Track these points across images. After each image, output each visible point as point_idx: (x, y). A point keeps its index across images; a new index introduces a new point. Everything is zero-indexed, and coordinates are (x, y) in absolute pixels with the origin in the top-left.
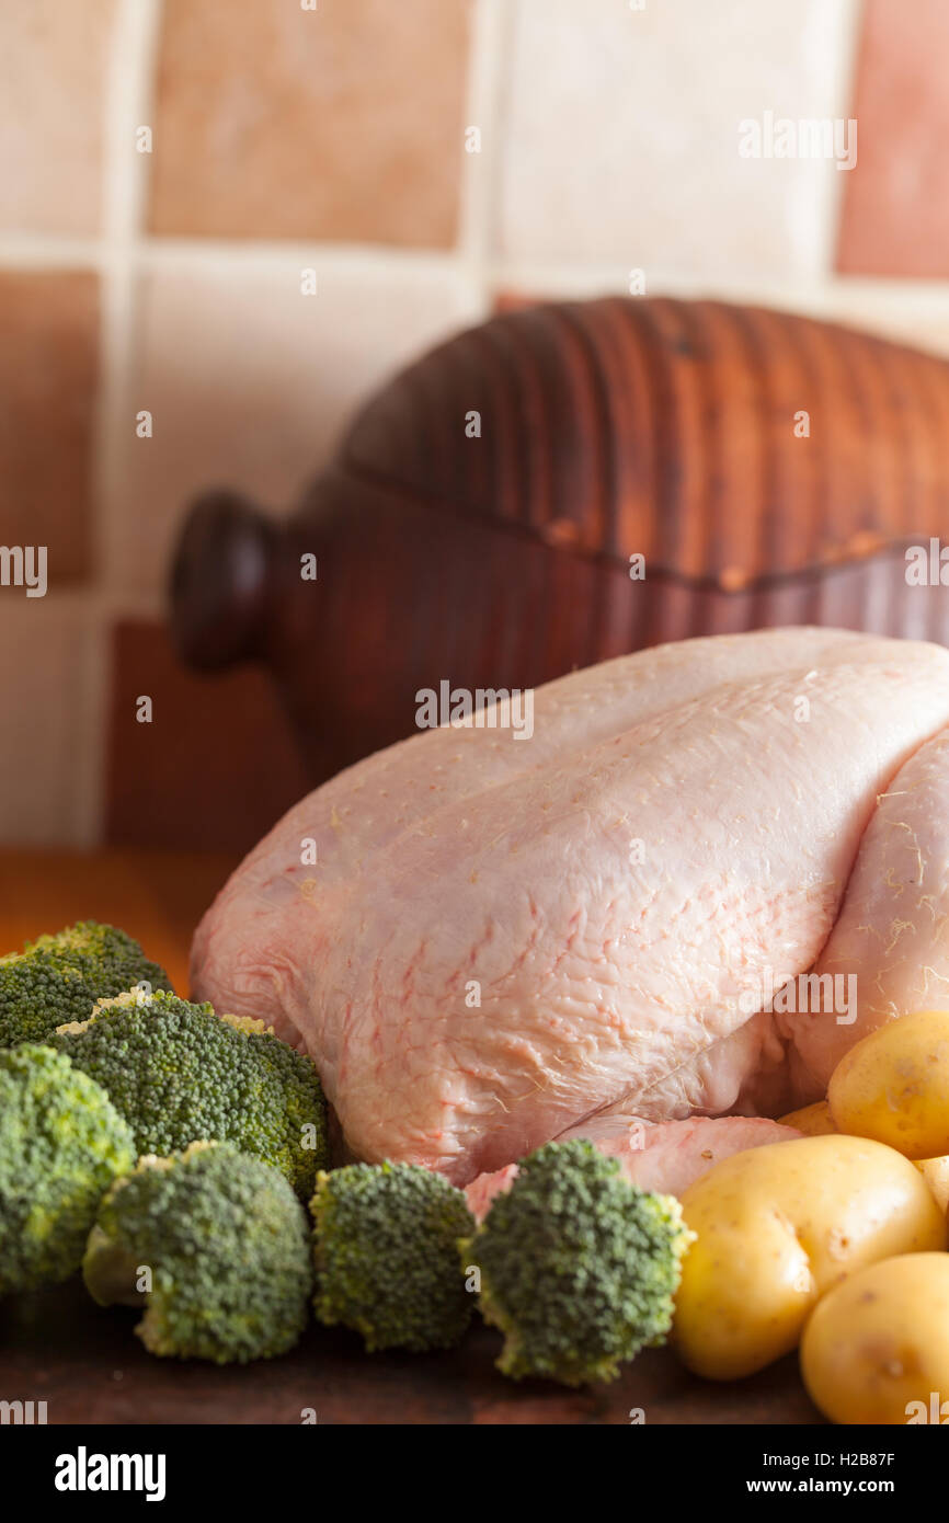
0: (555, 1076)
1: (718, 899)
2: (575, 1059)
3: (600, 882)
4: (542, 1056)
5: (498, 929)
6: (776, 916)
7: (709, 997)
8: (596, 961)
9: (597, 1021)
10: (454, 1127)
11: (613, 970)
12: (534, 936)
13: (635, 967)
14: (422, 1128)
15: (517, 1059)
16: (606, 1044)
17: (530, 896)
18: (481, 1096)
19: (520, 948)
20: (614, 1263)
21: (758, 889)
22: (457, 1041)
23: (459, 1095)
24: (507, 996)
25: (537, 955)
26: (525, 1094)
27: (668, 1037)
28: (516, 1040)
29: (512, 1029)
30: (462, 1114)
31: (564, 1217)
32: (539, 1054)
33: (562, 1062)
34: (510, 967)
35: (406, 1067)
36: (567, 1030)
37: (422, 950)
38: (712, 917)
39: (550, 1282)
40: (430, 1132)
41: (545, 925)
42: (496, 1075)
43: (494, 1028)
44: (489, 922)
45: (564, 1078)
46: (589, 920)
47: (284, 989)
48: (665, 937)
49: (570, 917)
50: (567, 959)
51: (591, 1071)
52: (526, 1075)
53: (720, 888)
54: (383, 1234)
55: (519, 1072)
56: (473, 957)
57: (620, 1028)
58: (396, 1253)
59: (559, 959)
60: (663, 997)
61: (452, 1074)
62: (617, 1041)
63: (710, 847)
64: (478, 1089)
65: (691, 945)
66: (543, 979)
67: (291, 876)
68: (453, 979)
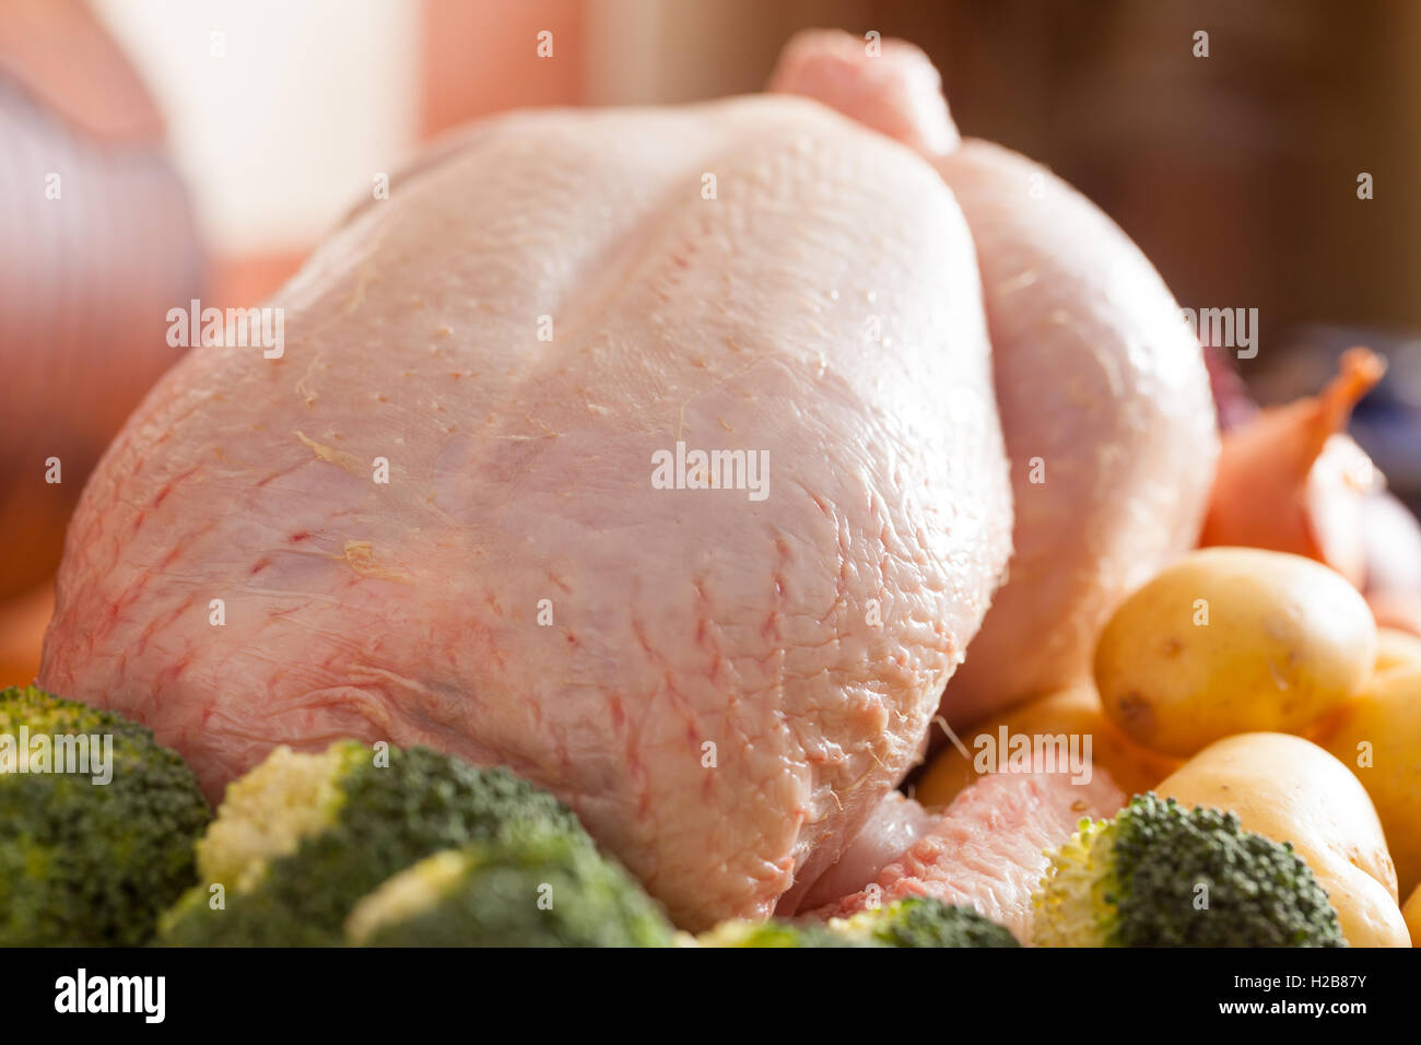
4: (888, 713)
10: (795, 848)
12: (842, 543)
14: (772, 857)
15: (866, 724)
17: (804, 486)
18: (822, 791)
19: (837, 563)
23: (806, 796)
25: (858, 566)
28: (869, 696)
29: (863, 680)
30: (804, 826)
34: (834, 592)
35: (746, 773)
36: (911, 667)
41: (846, 523)
42: (841, 756)
44: (774, 532)
49: (867, 504)
52: (868, 747)
55: (863, 744)
56: (782, 586)
61: (800, 766)
64: (819, 783)
67: (307, 547)
68: (769, 624)
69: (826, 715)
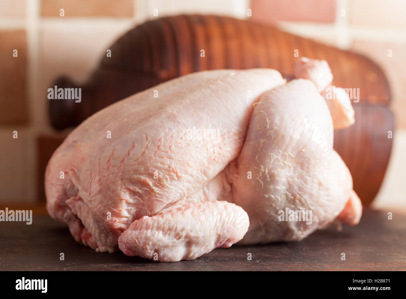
0: (156, 189)
2: (162, 183)
3: (167, 129)
5: (136, 145)
6: (224, 139)
7: (204, 164)
8: (167, 152)
9: (169, 171)
10: (126, 208)
11: (173, 155)
12: (147, 146)
13: (180, 154)
14: (115, 208)
15: (144, 184)
16: (172, 179)
17: (146, 135)
18: (134, 197)
19: (143, 150)
22: (125, 179)
23: (126, 196)
24: (140, 164)
25: (148, 151)
26: (147, 196)
27: (192, 178)
28: (143, 178)
29: (142, 174)
30: (128, 204)
32: (151, 182)
33: (158, 184)
34: (140, 155)
35: (109, 189)
36: (159, 174)
37: (113, 153)
40: (118, 209)
41: (151, 143)
42: (138, 190)
43: (136, 174)
44: (133, 143)
45: (160, 190)
46: (164, 140)
47: (72, 176)
48: (189, 145)
49: (158, 139)
50: (158, 152)
51: (168, 188)
52: (147, 189)
55: (145, 188)
56: (129, 154)
57: (176, 173)
59: (155, 152)
60: (189, 163)
61: (124, 190)
62: (176, 178)
64: (133, 195)
65: (197, 147)
66: (151, 158)
67: (74, 143)
68: (123, 161)
69: (132, 180)
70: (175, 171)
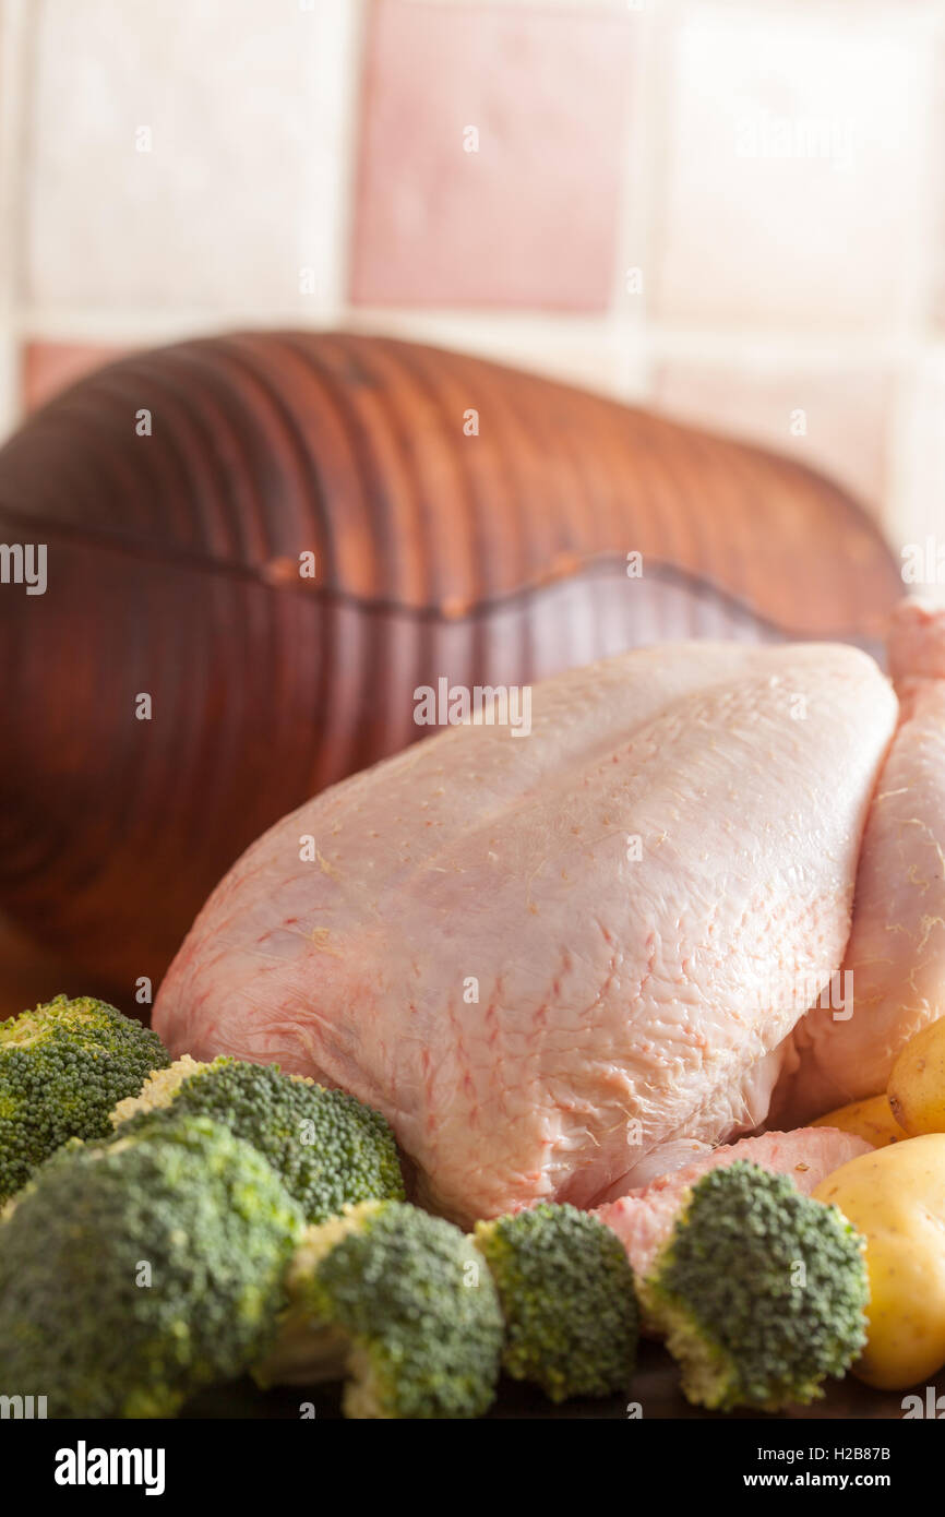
0: (645, 1103)
1: (769, 907)
2: (663, 1084)
3: (663, 902)
4: (635, 1084)
5: (576, 959)
8: (679, 982)
9: (684, 1042)
10: (548, 1167)
11: (695, 989)
12: (614, 962)
13: (714, 984)
14: (520, 1170)
15: (612, 1089)
16: (691, 1066)
17: (600, 923)
18: (576, 1131)
19: (605, 976)
20: (822, 1280)
21: (798, 896)
22: (553, 1077)
23: (556, 1133)
24: (599, 1026)
25: (621, 982)
26: (614, 1125)
27: (734, 1054)
28: (612, 1070)
29: (607, 1059)
30: (558, 1153)
31: (768, 1239)
32: (632, 1082)
33: (652, 1088)
34: (597, 995)
35: (502, 1109)
36: (659, 1055)
37: (499, 987)
38: (768, 928)
39: (765, 1305)
40: (529, 1173)
41: (623, 950)
42: (590, 1108)
43: (589, 1059)
44: (564, 950)
45: (652, 1104)
46: (663, 940)
47: (315, 1045)
48: (733, 951)
49: (645, 938)
50: (651, 981)
51: (676, 1095)
52: (619, 1105)
53: (768, 899)
54: (569, 1277)
55: (612, 1103)
56: (557, 988)
57: (703, 1048)
58: (584, 1296)
59: (643, 983)
60: (739, 1012)
61: (549, 1111)
62: (700, 1062)
63: (750, 858)
64: (572, 1125)
66: (632, 1004)
67: (293, 928)
68: (540, 1013)
69: (575, 1079)
70: (703, 1042)
